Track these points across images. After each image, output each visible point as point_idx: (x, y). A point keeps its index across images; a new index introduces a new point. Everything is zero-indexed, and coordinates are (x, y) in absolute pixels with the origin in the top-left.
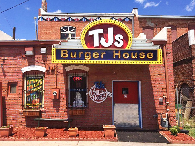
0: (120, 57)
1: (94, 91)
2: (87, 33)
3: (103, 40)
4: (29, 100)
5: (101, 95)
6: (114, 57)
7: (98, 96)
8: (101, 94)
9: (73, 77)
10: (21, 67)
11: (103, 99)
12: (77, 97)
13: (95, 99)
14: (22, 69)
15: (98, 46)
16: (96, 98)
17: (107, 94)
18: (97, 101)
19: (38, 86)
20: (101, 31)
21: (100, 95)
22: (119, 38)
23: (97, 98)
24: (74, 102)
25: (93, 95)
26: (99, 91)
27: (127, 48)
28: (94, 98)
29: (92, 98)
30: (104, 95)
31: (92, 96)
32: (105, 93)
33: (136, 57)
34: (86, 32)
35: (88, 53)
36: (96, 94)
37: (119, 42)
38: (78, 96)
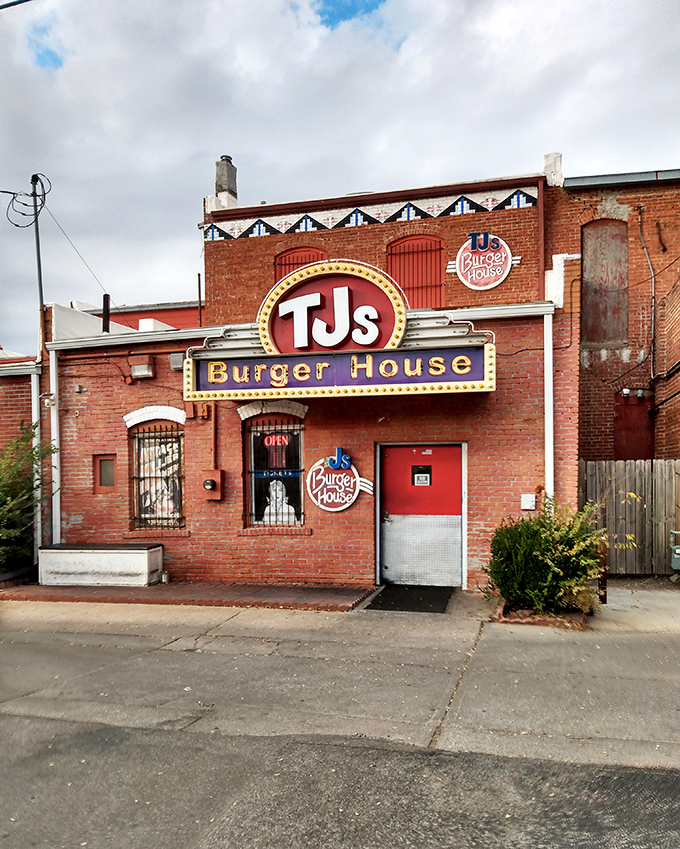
0: (369, 374)
1: (319, 477)
2: (276, 310)
3: (319, 325)
4: (148, 503)
5: (340, 488)
6: (354, 375)
7: (333, 490)
8: (341, 484)
9: (263, 435)
10: (120, 411)
11: (347, 499)
12: (273, 494)
13: (322, 500)
14: (125, 418)
15: (306, 345)
16: (325, 497)
17: (358, 484)
18: (328, 505)
19: (168, 466)
20: (314, 299)
21: (337, 487)
22: (367, 317)
23: (330, 498)
24: (267, 510)
25: (316, 487)
26: (334, 476)
27: (389, 346)
28: (320, 498)
29: (316, 496)
30: (349, 487)
31: (314, 492)
32: (352, 481)
33: (418, 371)
34: (272, 304)
35: (281, 367)
36: (326, 486)
37: (365, 331)
38: (277, 490)
